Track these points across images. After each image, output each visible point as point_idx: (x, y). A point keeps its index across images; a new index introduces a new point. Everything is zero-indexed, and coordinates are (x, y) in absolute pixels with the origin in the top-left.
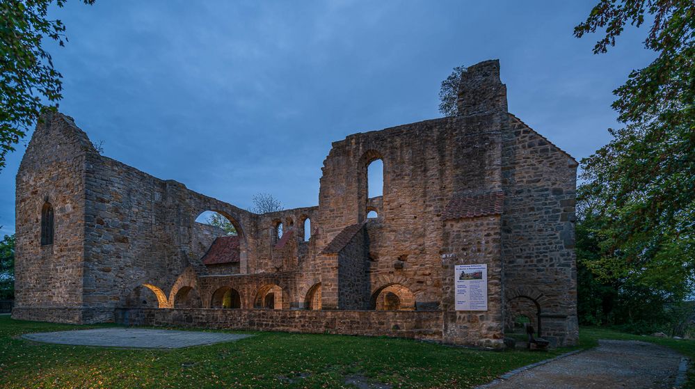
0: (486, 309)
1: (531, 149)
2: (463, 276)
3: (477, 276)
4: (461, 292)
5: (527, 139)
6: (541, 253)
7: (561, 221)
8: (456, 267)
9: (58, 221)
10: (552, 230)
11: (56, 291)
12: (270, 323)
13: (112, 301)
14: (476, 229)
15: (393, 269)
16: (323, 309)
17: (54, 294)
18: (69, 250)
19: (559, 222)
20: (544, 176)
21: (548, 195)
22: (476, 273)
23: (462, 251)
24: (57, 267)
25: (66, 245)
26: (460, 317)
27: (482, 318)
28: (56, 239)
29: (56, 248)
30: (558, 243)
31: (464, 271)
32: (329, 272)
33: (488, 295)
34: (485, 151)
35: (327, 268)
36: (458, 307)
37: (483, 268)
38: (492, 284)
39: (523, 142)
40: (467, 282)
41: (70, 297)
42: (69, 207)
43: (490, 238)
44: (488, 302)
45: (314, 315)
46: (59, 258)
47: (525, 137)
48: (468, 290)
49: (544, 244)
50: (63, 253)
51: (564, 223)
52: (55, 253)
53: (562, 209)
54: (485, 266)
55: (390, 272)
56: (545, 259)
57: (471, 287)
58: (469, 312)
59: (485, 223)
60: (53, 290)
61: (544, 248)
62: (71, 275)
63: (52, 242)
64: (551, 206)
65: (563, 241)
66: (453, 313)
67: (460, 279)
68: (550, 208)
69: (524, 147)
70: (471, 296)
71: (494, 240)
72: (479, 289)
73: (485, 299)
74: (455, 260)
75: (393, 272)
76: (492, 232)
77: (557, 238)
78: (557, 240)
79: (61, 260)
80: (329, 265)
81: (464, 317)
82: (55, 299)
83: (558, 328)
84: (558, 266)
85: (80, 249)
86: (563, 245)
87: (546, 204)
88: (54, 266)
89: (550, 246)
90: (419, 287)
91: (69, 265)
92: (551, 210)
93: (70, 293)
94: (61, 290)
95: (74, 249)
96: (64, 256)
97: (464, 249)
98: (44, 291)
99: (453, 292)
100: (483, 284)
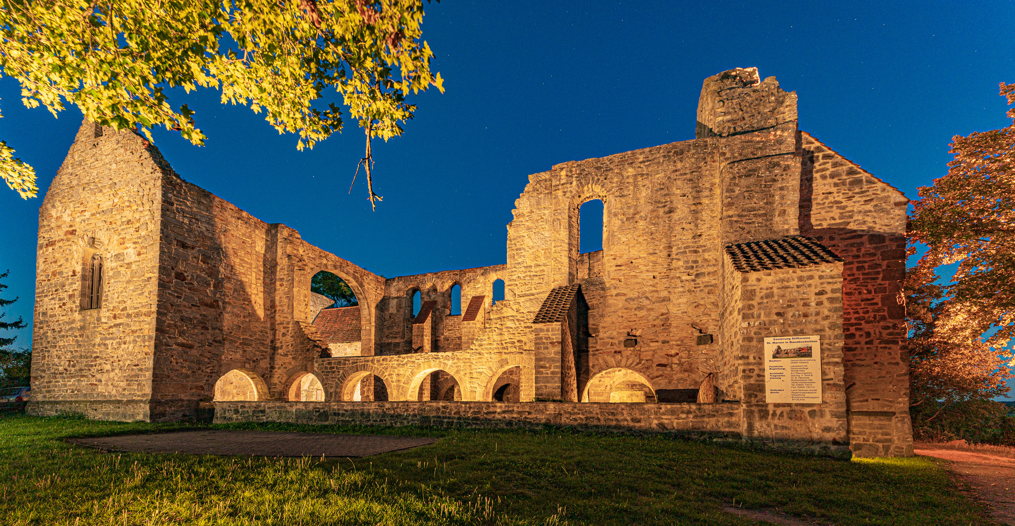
0: (819, 401)
1: (836, 180)
2: (778, 354)
3: (804, 353)
4: (774, 377)
5: (829, 166)
6: (852, 325)
7: (882, 280)
8: (766, 340)
9: (111, 273)
10: (869, 292)
11: (104, 378)
12: (455, 421)
13: (194, 391)
14: (800, 283)
15: (622, 348)
16: (538, 400)
17: (100, 381)
18: (129, 316)
19: (879, 281)
20: (855, 218)
21: (862, 244)
22: (800, 349)
23: (775, 317)
24: (107, 342)
25: (124, 309)
26: (774, 414)
27: (812, 414)
28: (106, 300)
29: (104, 313)
30: (878, 311)
31: (781, 346)
32: (547, 348)
33: (823, 380)
34: (774, 180)
35: (544, 343)
36: (770, 398)
37: (814, 342)
38: (828, 363)
39: (823, 170)
40: (785, 362)
41: (129, 385)
42: (131, 254)
43: (824, 298)
44: (823, 391)
45: (528, 410)
46: (111, 327)
47: (824, 163)
48: (788, 373)
49: (857, 313)
50: (118, 321)
51: (887, 282)
52: (103, 320)
53: (885, 263)
54: (816, 338)
55: (615, 352)
56: (858, 333)
57: (792, 368)
58: (789, 405)
59: (816, 274)
60: (99, 376)
61: (856, 318)
62: (131, 354)
63: (98, 307)
64: (868, 259)
65: (886, 308)
66: (762, 406)
67: (774, 357)
68: (865, 262)
69: (824, 177)
70: (793, 382)
71: (831, 300)
72: (806, 371)
73: (818, 386)
74: (765, 330)
75: (620, 352)
76: (828, 288)
77: (877, 304)
78: (876, 307)
79: (114, 330)
80: (546, 338)
81: (782, 413)
82: (101, 389)
83: (881, 431)
84: (880, 343)
85: (148, 314)
86: (886, 313)
87: (858, 256)
88: (101, 339)
89: (866, 316)
90: (661, 373)
91: (127, 339)
92: (866, 265)
93: (129, 380)
94: (112, 375)
95: (137, 315)
96: (119, 325)
97: (778, 314)
98: (83, 376)
99: (761, 376)
100: (814, 365)
